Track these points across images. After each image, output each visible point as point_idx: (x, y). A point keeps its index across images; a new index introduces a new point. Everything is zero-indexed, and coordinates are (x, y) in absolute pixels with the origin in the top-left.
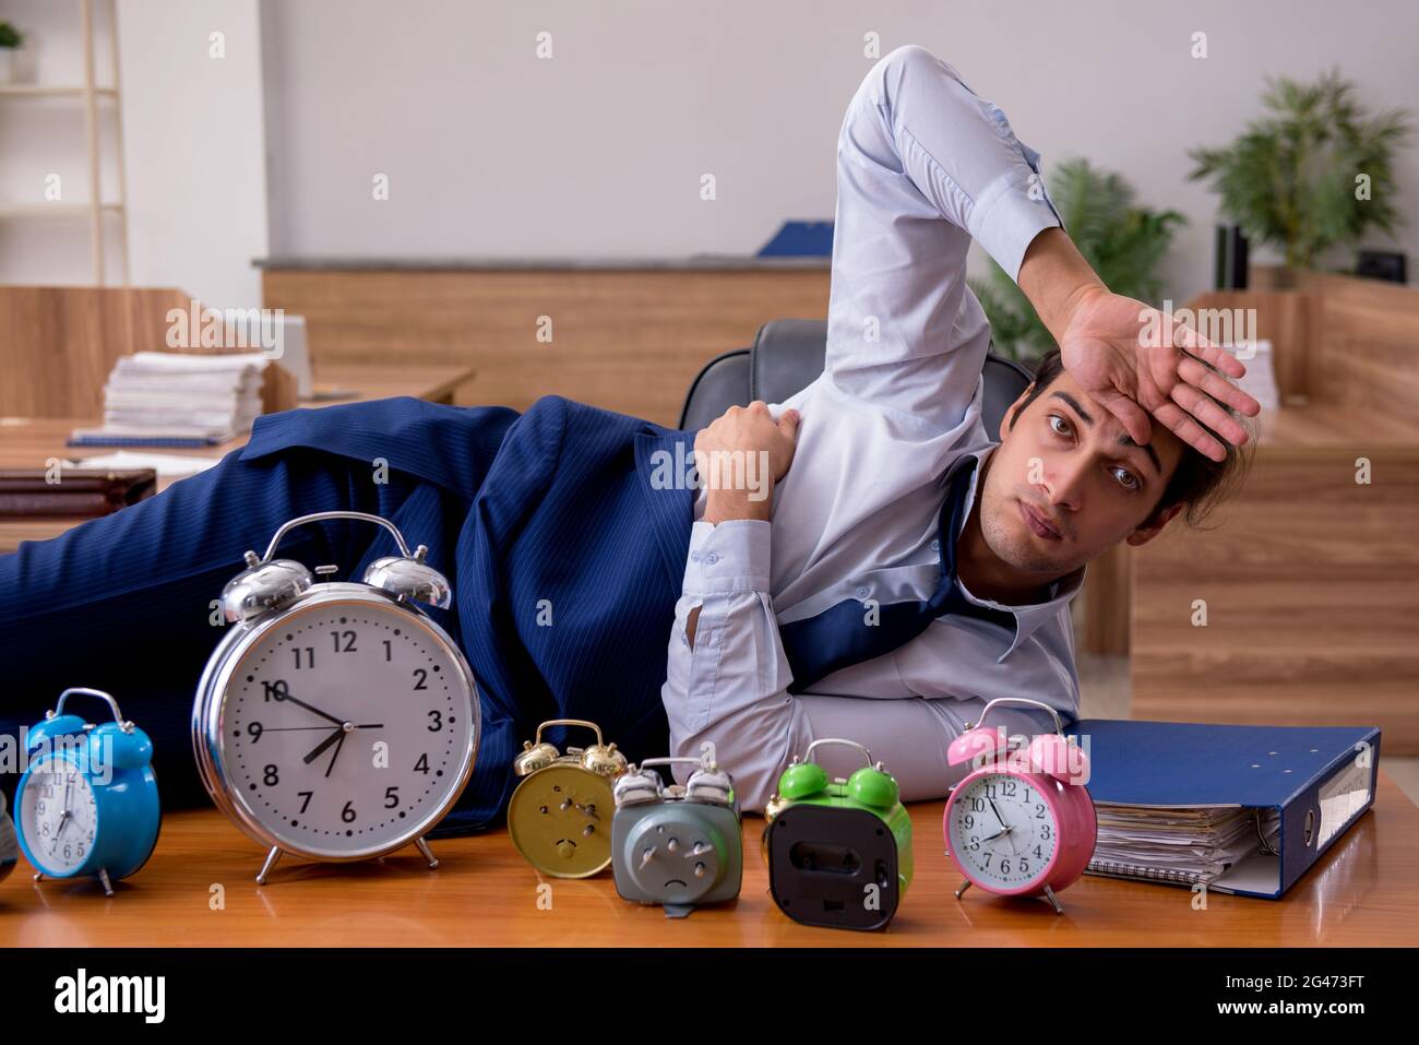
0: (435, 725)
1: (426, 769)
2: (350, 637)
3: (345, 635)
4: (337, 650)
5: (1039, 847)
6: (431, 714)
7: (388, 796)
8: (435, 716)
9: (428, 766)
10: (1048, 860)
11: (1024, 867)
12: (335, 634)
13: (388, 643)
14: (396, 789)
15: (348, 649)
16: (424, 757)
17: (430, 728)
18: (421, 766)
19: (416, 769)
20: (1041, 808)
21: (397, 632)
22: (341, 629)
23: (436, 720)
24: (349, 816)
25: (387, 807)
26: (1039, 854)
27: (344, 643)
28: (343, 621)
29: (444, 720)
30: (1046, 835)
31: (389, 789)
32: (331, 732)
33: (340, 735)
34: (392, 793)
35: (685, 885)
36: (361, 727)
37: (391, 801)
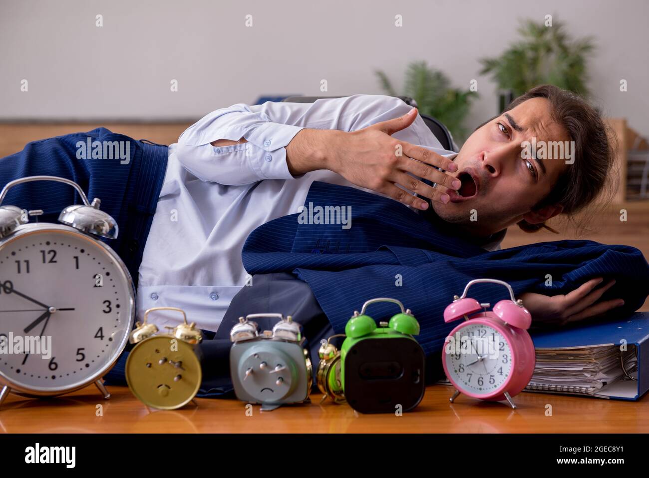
0: (107, 310)
1: (102, 337)
2: (52, 254)
3: (49, 252)
4: (44, 261)
5: (501, 368)
6: (105, 302)
7: (78, 354)
8: (107, 304)
9: (104, 334)
10: (507, 375)
11: (492, 381)
12: (43, 252)
13: (76, 258)
14: (83, 349)
15: (51, 261)
16: (101, 329)
17: (105, 311)
18: (99, 335)
19: (96, 337)
20: (502, 344)
21: (82, 251)
22: (47, 248)
23: (108, 306)
24: (53, 366)
25: (78, 360)
26: (501, 372)
27: (49, 257)
28: (48, 243)
29: (113, 306)
30: (505, 361)
31: (79, 349)
32: (42, 313)
33: (47, 315)
34: (81, 352)
35: (273, 391)
36: (61, 310)
37: (80, 357)
